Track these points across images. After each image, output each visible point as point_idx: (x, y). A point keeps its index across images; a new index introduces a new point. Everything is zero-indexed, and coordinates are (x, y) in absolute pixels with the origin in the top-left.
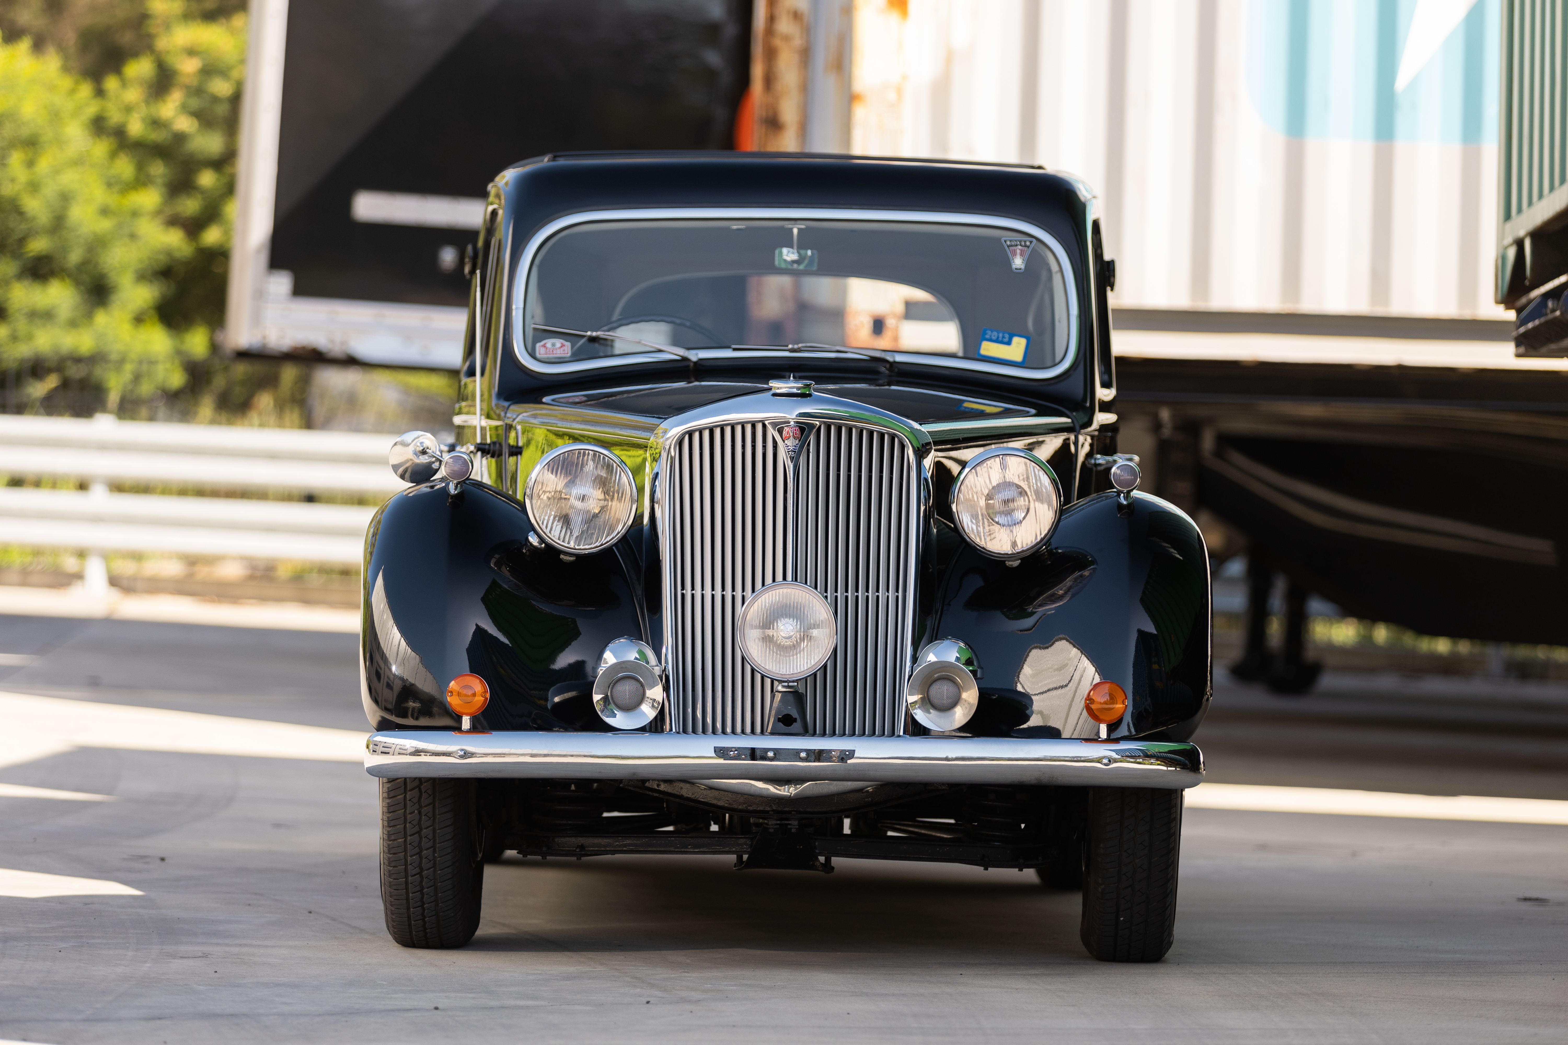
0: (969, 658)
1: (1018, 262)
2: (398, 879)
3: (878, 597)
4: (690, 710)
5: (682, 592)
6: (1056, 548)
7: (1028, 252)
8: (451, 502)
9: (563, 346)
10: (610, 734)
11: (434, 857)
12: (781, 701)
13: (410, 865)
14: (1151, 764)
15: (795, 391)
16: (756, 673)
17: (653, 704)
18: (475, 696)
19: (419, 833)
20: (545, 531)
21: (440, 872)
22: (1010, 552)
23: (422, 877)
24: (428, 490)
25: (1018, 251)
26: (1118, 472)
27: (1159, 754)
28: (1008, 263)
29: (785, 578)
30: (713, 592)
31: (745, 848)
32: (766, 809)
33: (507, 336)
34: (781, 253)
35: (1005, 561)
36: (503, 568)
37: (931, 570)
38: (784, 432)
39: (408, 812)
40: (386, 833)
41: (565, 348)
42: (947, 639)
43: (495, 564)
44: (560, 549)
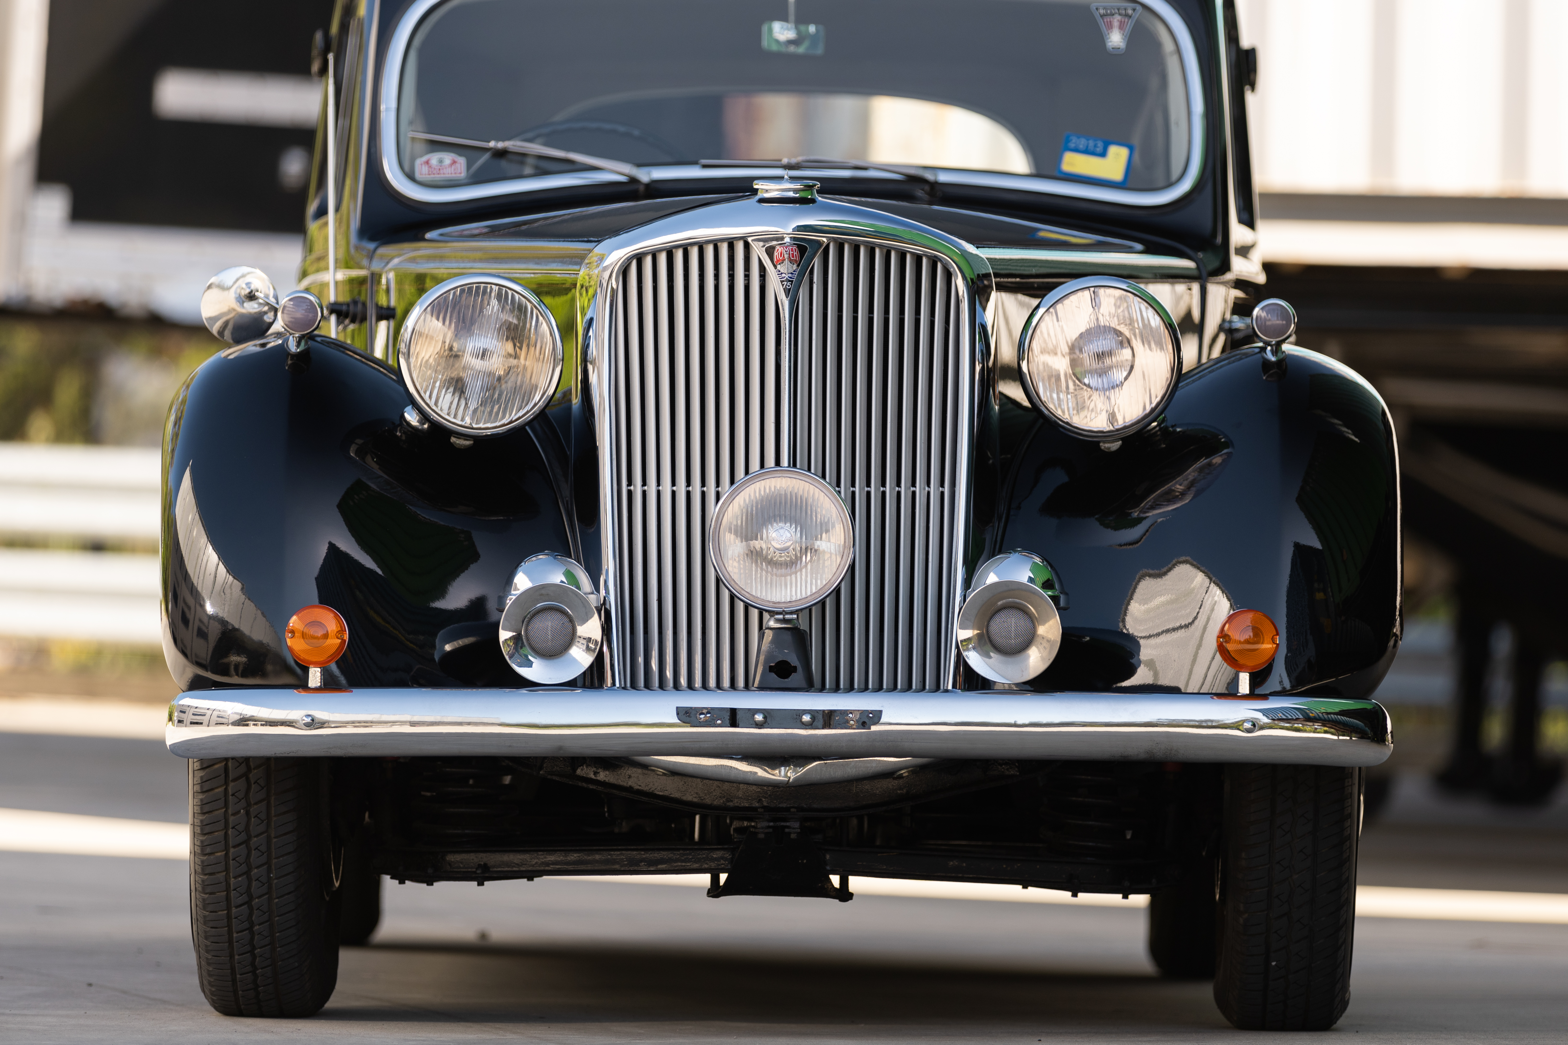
0: (1048, 580)
1: (1116, 39)
2: (216, 912)
3: (914, 493)
4: (641, 660)
5: (629, 488)
6: (1172, 426)
7: (1130, 24)
8: (291, 364)
9: (454, 162)
10: (524, 691)
11: (269, 878)
12: (773, 642)
13: (234, 890)
14: (1315, 731)
15: (791, 194)
16: (737, 601)
17: (586, 647)
18: (327, 638)
19: (246, 842)
20: (428, 401)
21: (277, 900)
22: (1108, 429)
23: (251, 908)
24: (258, 349)
25: (1116, 24)
26: (1263, 314)
27: (1326, 716)
28: (1101, 40)
29: (778, 462)
30: (674, 488)
31: (722, 864)
32: (754, 805)
33: (372, 150)
34: (770, 30)
35: (1099, 442)
36: (369, 459)
37: (991, 461)
38: (776, 254)
39: (230, 811)
40: (198, 843)
41: (458, 165)
42: (1015, 551)
43: (357, 452)
44: (451, 428)
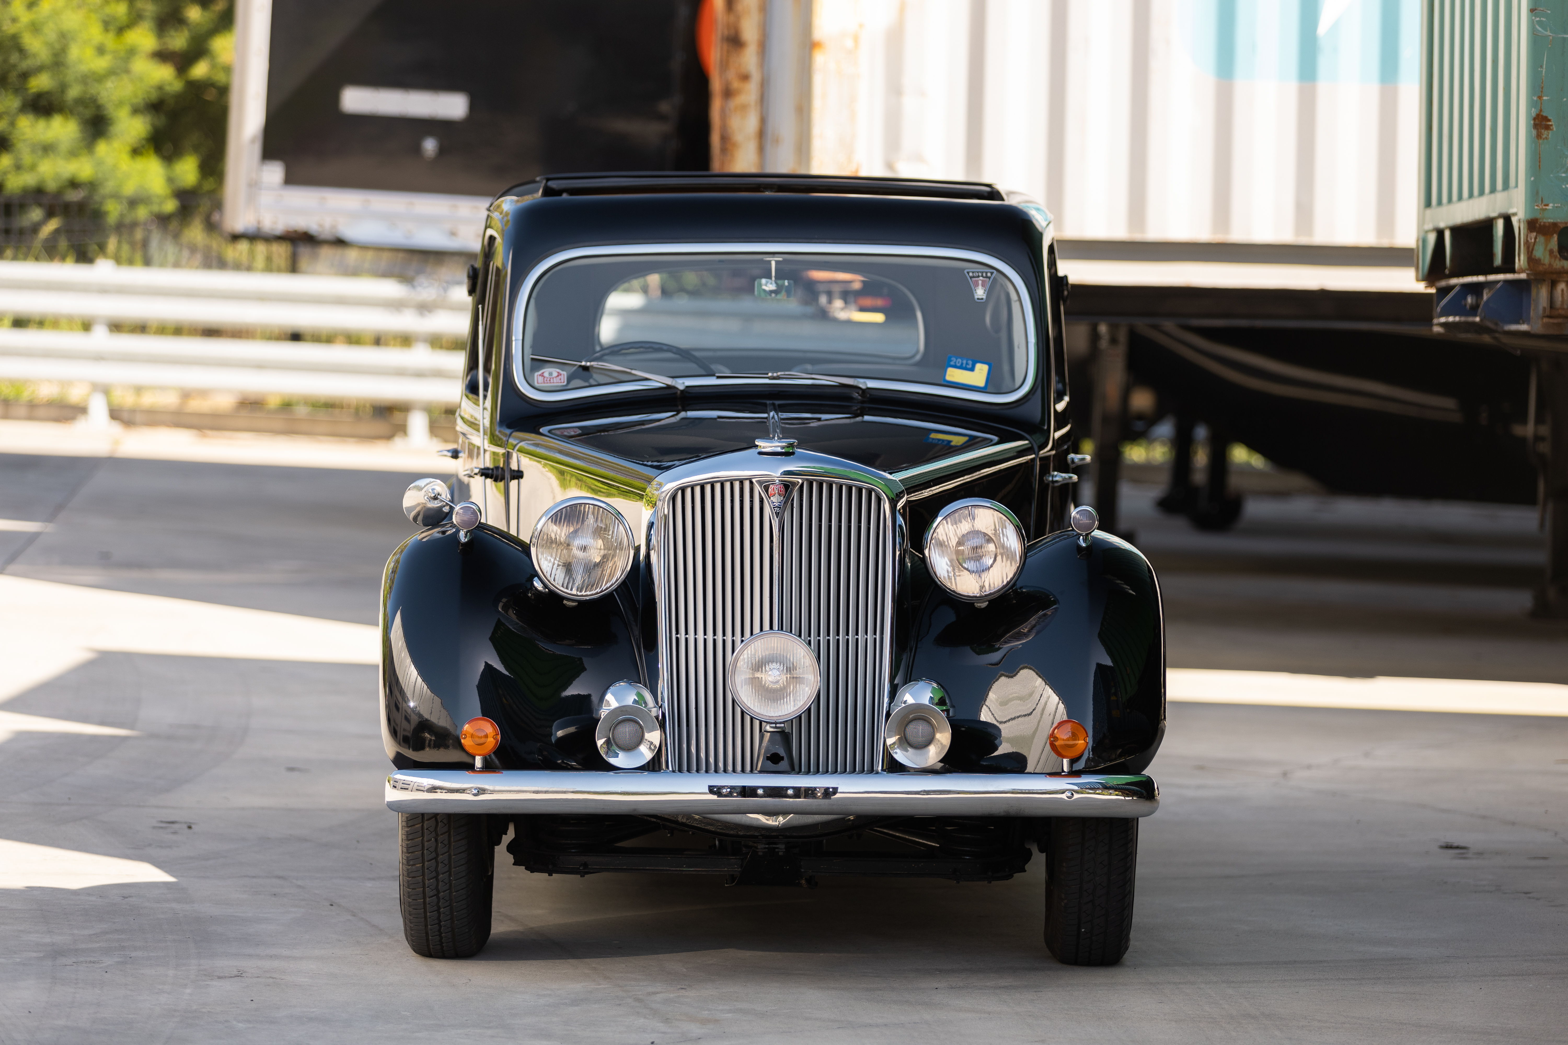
0: (942, 697)
1: (980, 293)
2: (416, 900)
3: (857, 639)
4: (685, 746)
5: (677, 636)
6: (1021, 588)
7: (989, 283)
8: (462, 549)
9: (559, 375)
10: (611, 773)
11: (450, 880)
12: (770, 740)
13: (428, 887)
14: (1111, 794)
15: (779, 450)
16: (745, 715)
17: (650, 746)
18: (488, 738)
19: (436, 858)
20: (549, 578)
21: (455, 893)
22: (978, 595)
23: (438, 898)
24: (440, 535)
25: (980, 282)
26: (1078, 516)
27: (1117, 786)
28: (971, 293)
29: (771, 628)
30: (706, 637)
31: (736, 868)
32: (755, 834)
33: (507, 366)
34: (760, 285)
35: (974, 603)
36: (510, 612)
37: (905, 606)
38: (770, 490)
39: (425, 839)
40: (405, 858)
41: (562, 377)
42: (922, 680)
43: (502, 608)
44: (564, 595)
